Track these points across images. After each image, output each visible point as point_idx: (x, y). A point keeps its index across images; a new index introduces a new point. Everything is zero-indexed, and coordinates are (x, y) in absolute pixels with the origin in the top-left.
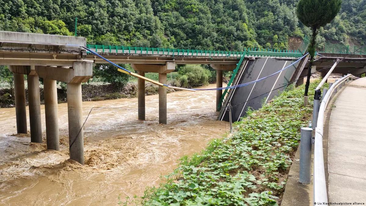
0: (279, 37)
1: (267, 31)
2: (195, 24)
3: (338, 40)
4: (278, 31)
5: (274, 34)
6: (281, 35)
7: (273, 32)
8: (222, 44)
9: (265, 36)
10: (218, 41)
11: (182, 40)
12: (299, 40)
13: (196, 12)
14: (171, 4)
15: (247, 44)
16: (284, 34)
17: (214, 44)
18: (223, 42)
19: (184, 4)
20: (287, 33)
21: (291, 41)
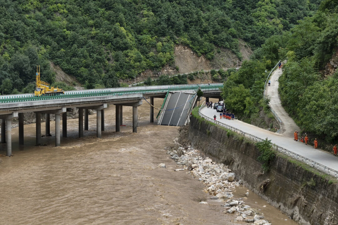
0: (163, 45)
1: (149, 37)
2: (66, 29)
3: (229, 47)
4: (162, 36)
5: (158, 41)
6: (165, 42)
7: (156, 38)
8: (100, 54)
9: (147, 44)
10: (94, 50)
11: (54, 50)
12: (186, 48)
13: (64, 12)
14: (33, 3)
15: (128, 54)
16: (169, 41)
17: (91, 55)
18: (100, 52)
19: (47, 2)
20: (172, 40)
21: (177, 50)
